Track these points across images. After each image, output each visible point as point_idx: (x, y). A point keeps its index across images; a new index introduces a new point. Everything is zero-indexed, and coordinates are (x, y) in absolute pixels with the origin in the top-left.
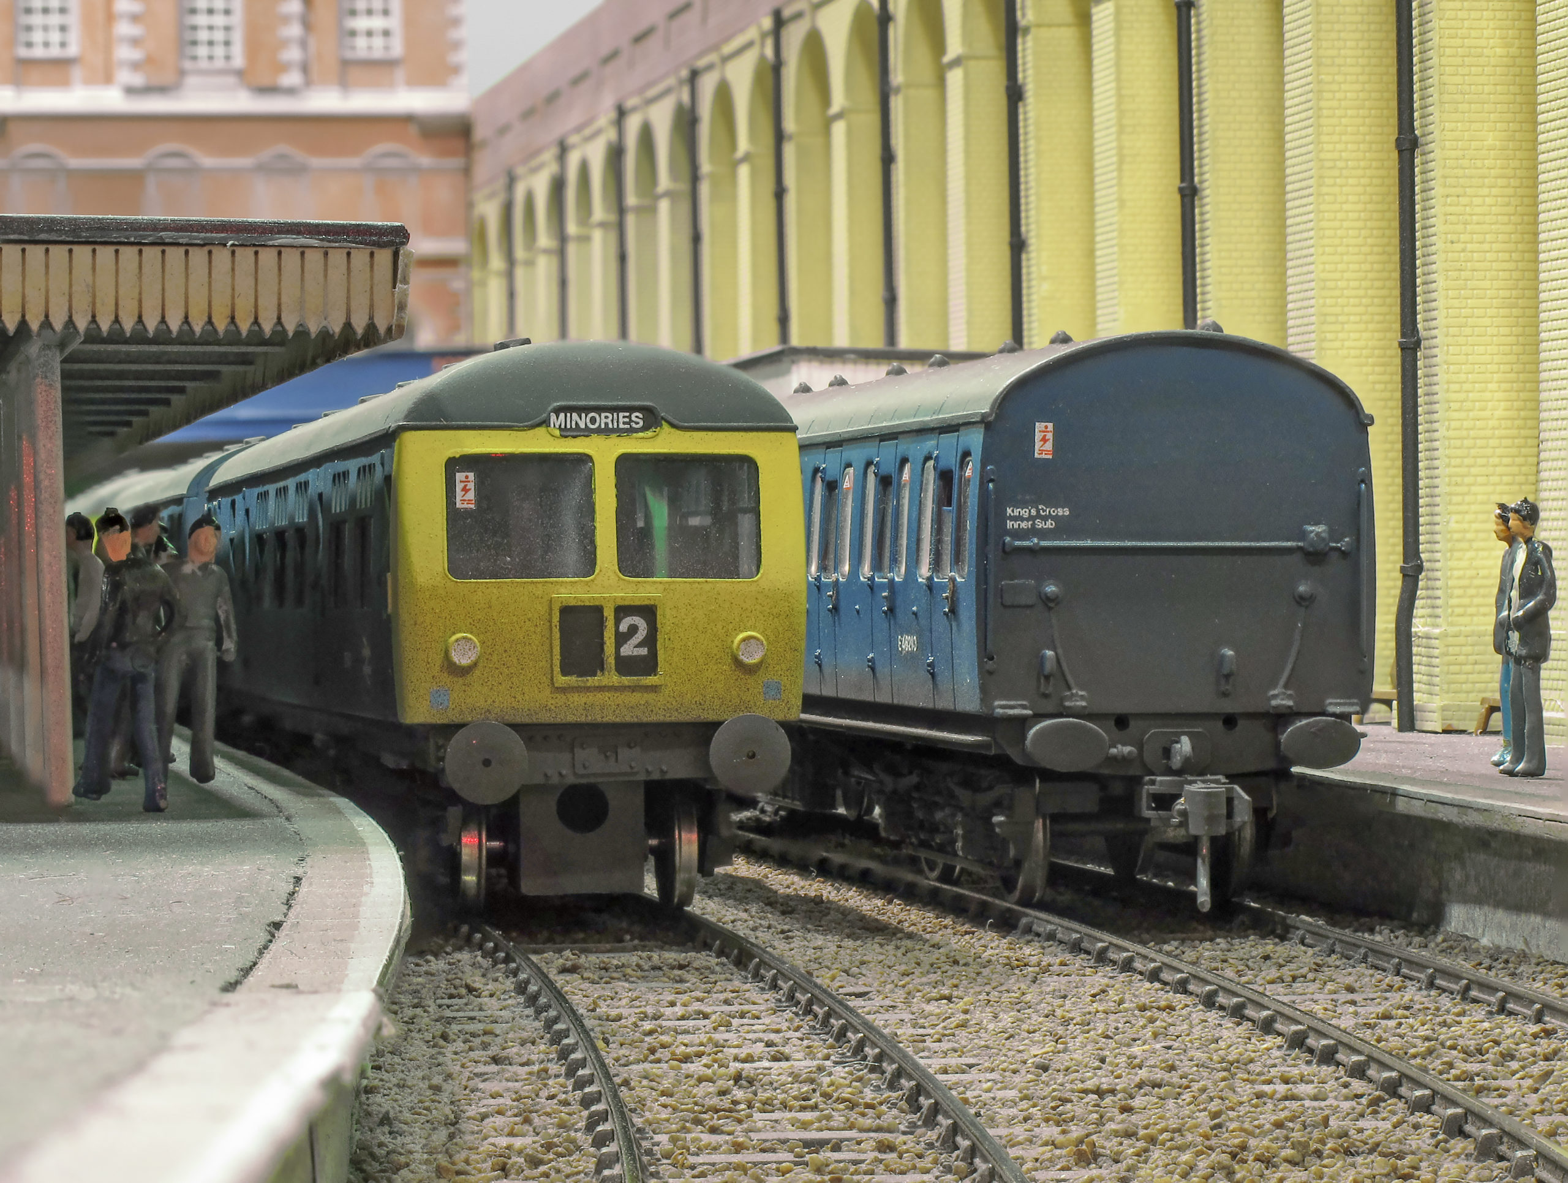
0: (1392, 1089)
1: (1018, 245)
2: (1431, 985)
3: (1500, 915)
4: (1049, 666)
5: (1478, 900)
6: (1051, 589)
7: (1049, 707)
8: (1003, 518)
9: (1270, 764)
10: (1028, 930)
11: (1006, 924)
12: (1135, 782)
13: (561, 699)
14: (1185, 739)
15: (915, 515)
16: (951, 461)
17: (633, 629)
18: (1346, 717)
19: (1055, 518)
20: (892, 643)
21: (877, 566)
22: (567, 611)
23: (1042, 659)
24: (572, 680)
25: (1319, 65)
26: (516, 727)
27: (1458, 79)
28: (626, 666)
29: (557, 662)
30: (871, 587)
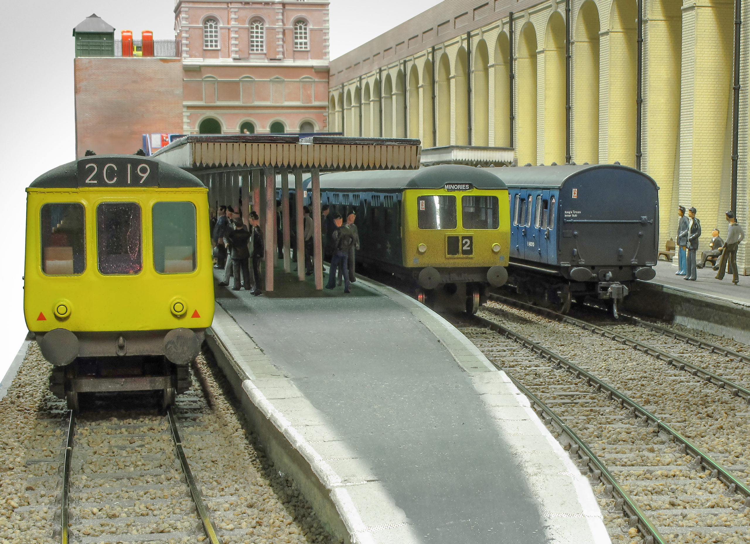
0: (709, 380)
1: (512, 118)
2: (687, 342)
3: (694, 320)
4: (576, 253)
5: (687, 315)
6: (576, 233)
7: (575, 264)
8: (564, 214)
9: (631, 279)
10: (565, 321)
11: (560, 320)
12: (597, 283)
13: (447, 261)
14: (610, 273)
15: (534, 210)
16: (548, 198)
17: (466, 243)
18: (651, 267)
19: (577, 214)
20: (525, 244)
21: (519, 222)
22: (449, 238)
23: (573, 251)
24: (450, 256)
25: (611, 77)
26: (436, 268)
27: (654, 84)
28: (465, 252)
29: (447, 251)
30: (518, 228)
